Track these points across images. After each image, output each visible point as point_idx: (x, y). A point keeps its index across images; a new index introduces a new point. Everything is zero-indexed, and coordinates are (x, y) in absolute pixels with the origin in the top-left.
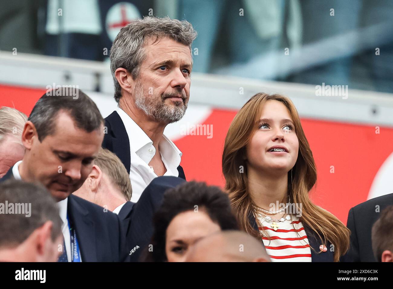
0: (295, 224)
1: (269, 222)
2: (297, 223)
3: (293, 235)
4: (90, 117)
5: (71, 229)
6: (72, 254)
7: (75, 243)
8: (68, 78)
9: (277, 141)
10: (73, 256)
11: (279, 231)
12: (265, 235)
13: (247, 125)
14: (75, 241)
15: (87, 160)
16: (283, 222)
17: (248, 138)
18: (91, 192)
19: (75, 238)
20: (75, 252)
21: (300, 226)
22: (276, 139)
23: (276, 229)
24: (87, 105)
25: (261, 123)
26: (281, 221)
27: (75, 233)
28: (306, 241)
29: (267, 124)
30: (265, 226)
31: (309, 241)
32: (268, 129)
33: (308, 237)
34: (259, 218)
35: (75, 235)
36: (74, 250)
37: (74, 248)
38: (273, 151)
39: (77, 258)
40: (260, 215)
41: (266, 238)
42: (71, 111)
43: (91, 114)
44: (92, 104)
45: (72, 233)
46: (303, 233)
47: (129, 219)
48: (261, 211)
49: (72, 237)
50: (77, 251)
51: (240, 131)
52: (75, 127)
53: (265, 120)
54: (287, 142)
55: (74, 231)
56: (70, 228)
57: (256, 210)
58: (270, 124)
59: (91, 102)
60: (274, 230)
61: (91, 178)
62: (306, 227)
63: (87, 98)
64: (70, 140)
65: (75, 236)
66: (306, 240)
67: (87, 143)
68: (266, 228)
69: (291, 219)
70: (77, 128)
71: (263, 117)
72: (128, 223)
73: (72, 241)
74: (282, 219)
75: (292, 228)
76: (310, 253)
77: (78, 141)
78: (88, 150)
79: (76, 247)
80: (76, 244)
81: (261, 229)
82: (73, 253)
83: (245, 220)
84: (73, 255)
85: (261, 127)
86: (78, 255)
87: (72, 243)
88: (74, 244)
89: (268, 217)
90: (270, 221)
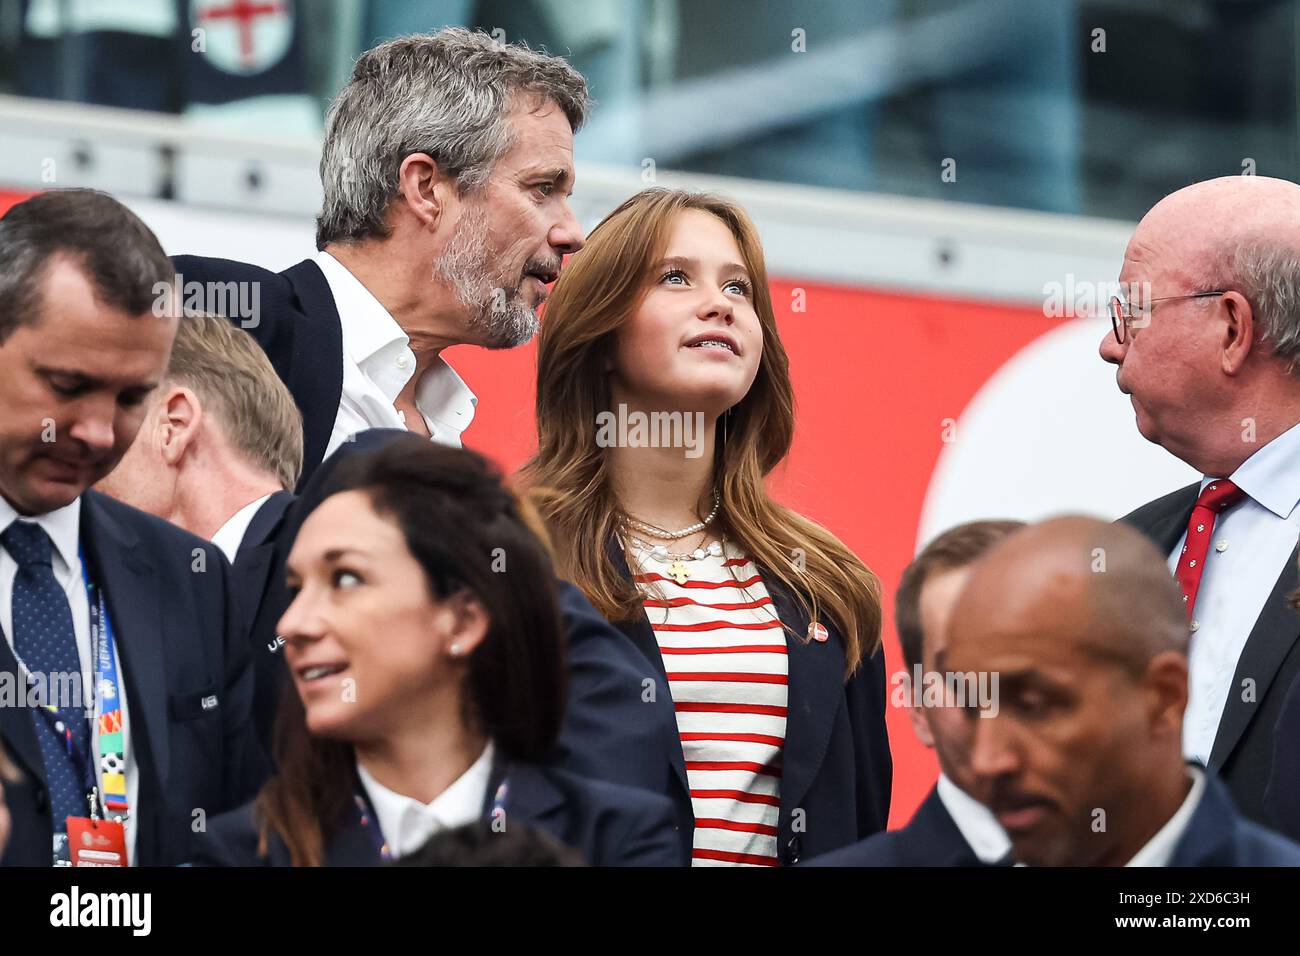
0: (734, 568)
1: (663, 559)
2: (741, 563)
3: (731, 595)
4: (138, 273)
5: (90, 586)
6: (93, 656)
7: (102, 625)
8: (83, 159)
9: (713, 320)
10: (95, 663)
11: (690, 585)
12: (652, 595)
13: (626, 272)
14: (103, 620)
15: (131, 395)
16: (701, 560)
17: (627, 308)
18: (166, 467)
19: (102, 612)
20: (103, 651)
21: (749, 571)
22: (712, 314)
23: (682, 581)
24: (130, 241)
25: (667, 269)
26: (694, 559)
27: (101, 597)
28: (770, 613)
29: (683, 273)
30: (651, 571)
31: (778, 611)
32: (683, 285)
33: (775, 600)
34: (634, 551)
35: (102, 603)
36: (99, 645)
37: (99, 640)
38: (700, 345)
39: (109, 667)
40: (638, 542)
41: (657, 603)
42: (84, 255)
43: (142, 265)
44: (146, 235)
45: (93, 599)
46: (760, 591)
47: (271, 545)
48: (639, 531)
49: (94, 609)
50: (107, 649)
51: (604, 287)
52: (95, 303)
53: (678, 261)
54: (738, 326)
55: (100, 591)
56: (88, 582)
57: (627, 526)
58: (689, 273)
59: (142, 230)
60: (677, 584)
61: (171, 425)
62: (765, 576)
63: (131, 219)
64: (84, 338)
65: (102, 607)
66: (770, 607)
67: (131, 345)
68: (654, 577)
69: (724, 554)
70: (101, 303)
71: (673, 253)
72: (269, 558)
73: (94, 621)
74: (700, 554)
75: (729, 578)
76: (783, 642)
77: (104, 342)
78: (136, 366)
79: (104, 636)
80: (104, 628)
81: (642, 579)
82: (96, 655)
83: (599, 556)
84: (96, 658)
85: (664, 280)
86: (112, 660)
87: (95, 627)
88: (99, 627)
89: (661, 549)
90: (665, 557)
